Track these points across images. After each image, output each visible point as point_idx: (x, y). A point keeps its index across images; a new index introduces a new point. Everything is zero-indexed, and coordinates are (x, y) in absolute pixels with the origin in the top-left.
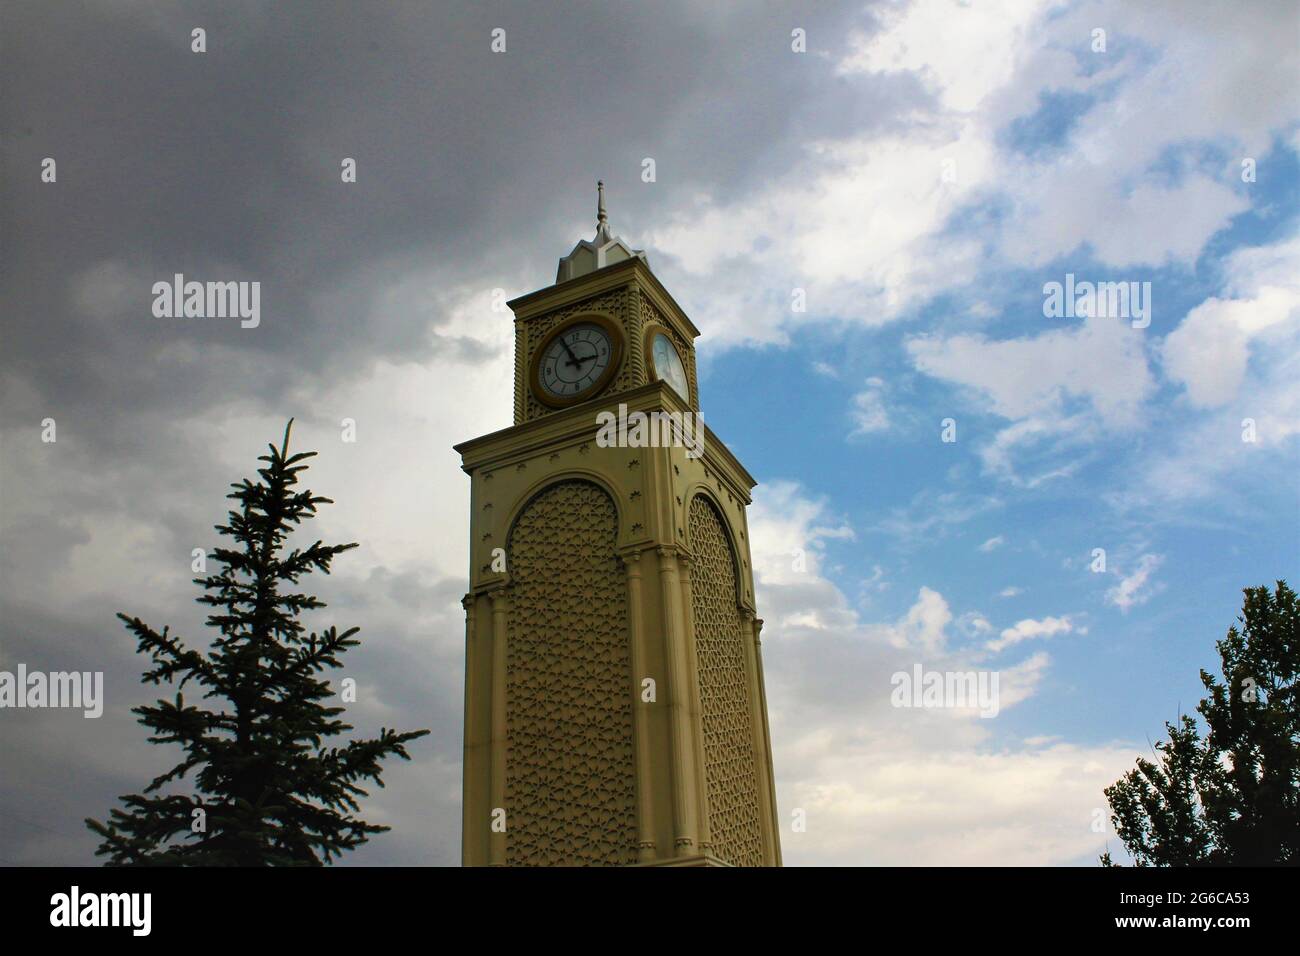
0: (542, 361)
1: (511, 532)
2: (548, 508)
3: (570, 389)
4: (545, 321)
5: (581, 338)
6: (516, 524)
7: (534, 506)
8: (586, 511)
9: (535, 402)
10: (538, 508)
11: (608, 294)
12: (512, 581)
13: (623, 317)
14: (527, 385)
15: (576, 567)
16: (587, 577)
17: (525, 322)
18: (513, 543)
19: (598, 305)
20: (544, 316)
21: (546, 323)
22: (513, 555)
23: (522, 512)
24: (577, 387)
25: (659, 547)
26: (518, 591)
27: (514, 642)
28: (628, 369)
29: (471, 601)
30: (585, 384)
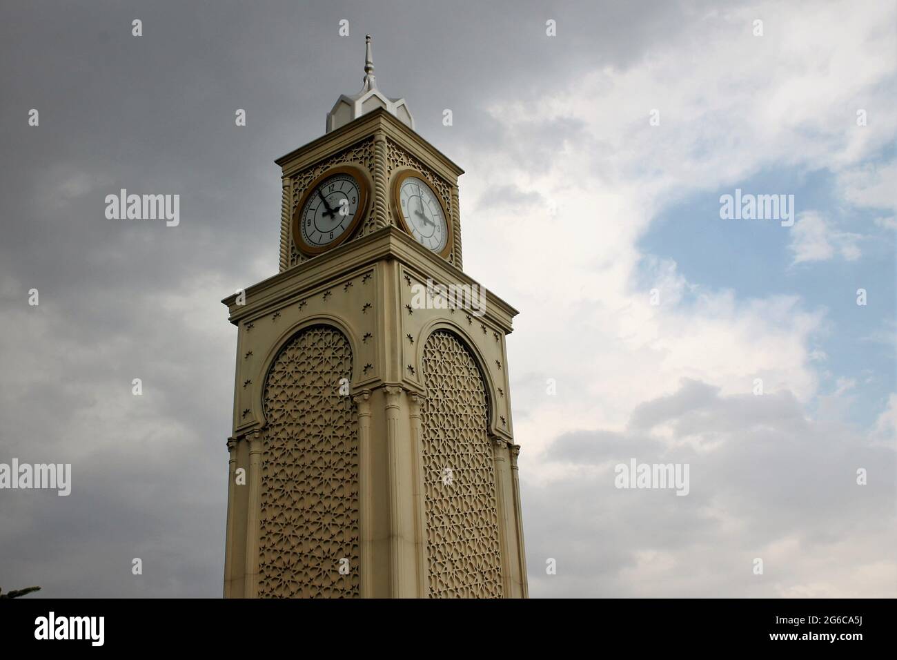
0: (304, 214)
1: (267, 378)
2: (298, 353)
3: (326, 239)
4: (307, 175)
5: (336, 189)
6: (271, 371)
7: (287, 352)
8: (328, 353)
9: (298, 253)
10: (290, 353)
11: (358, 145)
12: (267, 423)
13: (370, 165)
14: (291, 238)
15: (319, 408)
16: (326, 417)
17: (291, 178)
18: (269, 389)
19: (351, 156)
20: (306, 171)
21: (308, 177)
22: (268, 399)
23: (277, 358)
24: (331, 235)
25: (384, 386)
26: (271, 433)
27: (268, 481)
28: (374, 215)
29: (234, 444)
30: (338, 232)
